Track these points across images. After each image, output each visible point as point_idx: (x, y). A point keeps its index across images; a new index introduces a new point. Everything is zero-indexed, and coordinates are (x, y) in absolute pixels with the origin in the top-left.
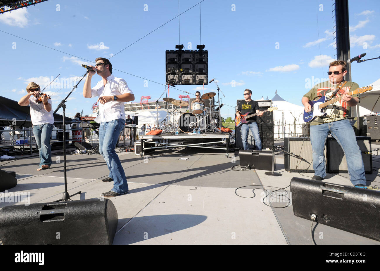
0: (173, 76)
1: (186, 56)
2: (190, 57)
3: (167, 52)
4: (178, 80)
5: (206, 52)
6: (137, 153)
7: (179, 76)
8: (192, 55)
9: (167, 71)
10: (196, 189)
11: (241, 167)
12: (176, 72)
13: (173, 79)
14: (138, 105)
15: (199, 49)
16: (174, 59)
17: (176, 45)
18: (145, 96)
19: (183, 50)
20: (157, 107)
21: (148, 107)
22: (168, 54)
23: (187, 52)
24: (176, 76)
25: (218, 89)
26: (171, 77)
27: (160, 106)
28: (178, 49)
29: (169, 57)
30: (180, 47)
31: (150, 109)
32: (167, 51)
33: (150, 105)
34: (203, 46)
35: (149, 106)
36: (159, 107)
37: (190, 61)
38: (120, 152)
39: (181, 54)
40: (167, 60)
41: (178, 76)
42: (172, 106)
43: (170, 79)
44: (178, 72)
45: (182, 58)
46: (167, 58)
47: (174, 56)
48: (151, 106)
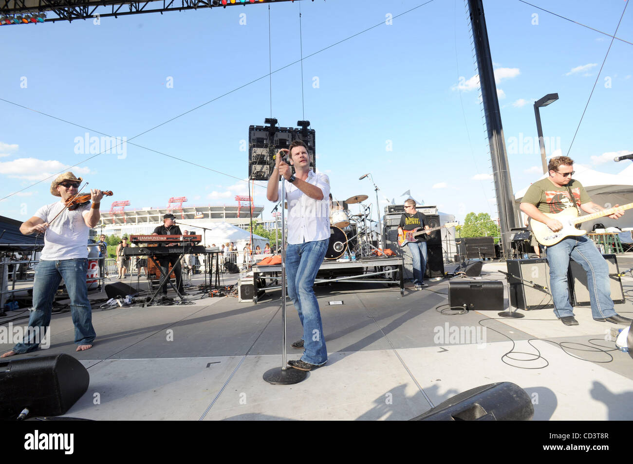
0: (261, 166)
1: (280, 136)
2: (287, 139)
3: (252, 128)
4: (268, 173)
5: (313, 133)
6: (243, 297)
7: (270, 167)
8: (290, 134)
9: (250, 158)
10: (446, 350)
11: (452, 309)
12: (265, 159)
13: (261, 171)
14: (163, 212)
15: (301, 127)
16: (263, 139)
17: (266, 119)
18: (176, 197)
19: (277, 127)
20: (197, 215)
21: (181, 215)
22: (252, 132)
23: (284, 130)
24: (265, 166)
25: (376, 190)
26: (258, 168)
27: (203, 214)
28: (269, 125)
29: (254, 135)
30: (273, 122)
31: (184, 219)
32: (251, 126)
33: (185, 212)
34: (308, 123)
35: (183, 213)
36: (202, 216)
37: (287, 144)
38: (202, 298)
39: (275, 133)
40: (252, 141)
41: (268, 166)
42: (223, 213)
43: (255, 171)
44: (269, 160)
45: (275, 138)
46: (252, 138)
47: (262, 135)
48: (187, 215)
